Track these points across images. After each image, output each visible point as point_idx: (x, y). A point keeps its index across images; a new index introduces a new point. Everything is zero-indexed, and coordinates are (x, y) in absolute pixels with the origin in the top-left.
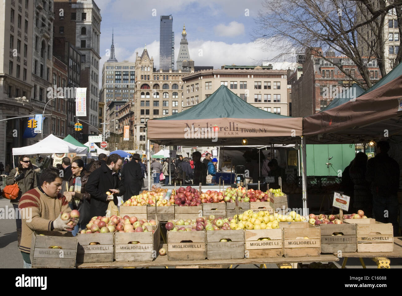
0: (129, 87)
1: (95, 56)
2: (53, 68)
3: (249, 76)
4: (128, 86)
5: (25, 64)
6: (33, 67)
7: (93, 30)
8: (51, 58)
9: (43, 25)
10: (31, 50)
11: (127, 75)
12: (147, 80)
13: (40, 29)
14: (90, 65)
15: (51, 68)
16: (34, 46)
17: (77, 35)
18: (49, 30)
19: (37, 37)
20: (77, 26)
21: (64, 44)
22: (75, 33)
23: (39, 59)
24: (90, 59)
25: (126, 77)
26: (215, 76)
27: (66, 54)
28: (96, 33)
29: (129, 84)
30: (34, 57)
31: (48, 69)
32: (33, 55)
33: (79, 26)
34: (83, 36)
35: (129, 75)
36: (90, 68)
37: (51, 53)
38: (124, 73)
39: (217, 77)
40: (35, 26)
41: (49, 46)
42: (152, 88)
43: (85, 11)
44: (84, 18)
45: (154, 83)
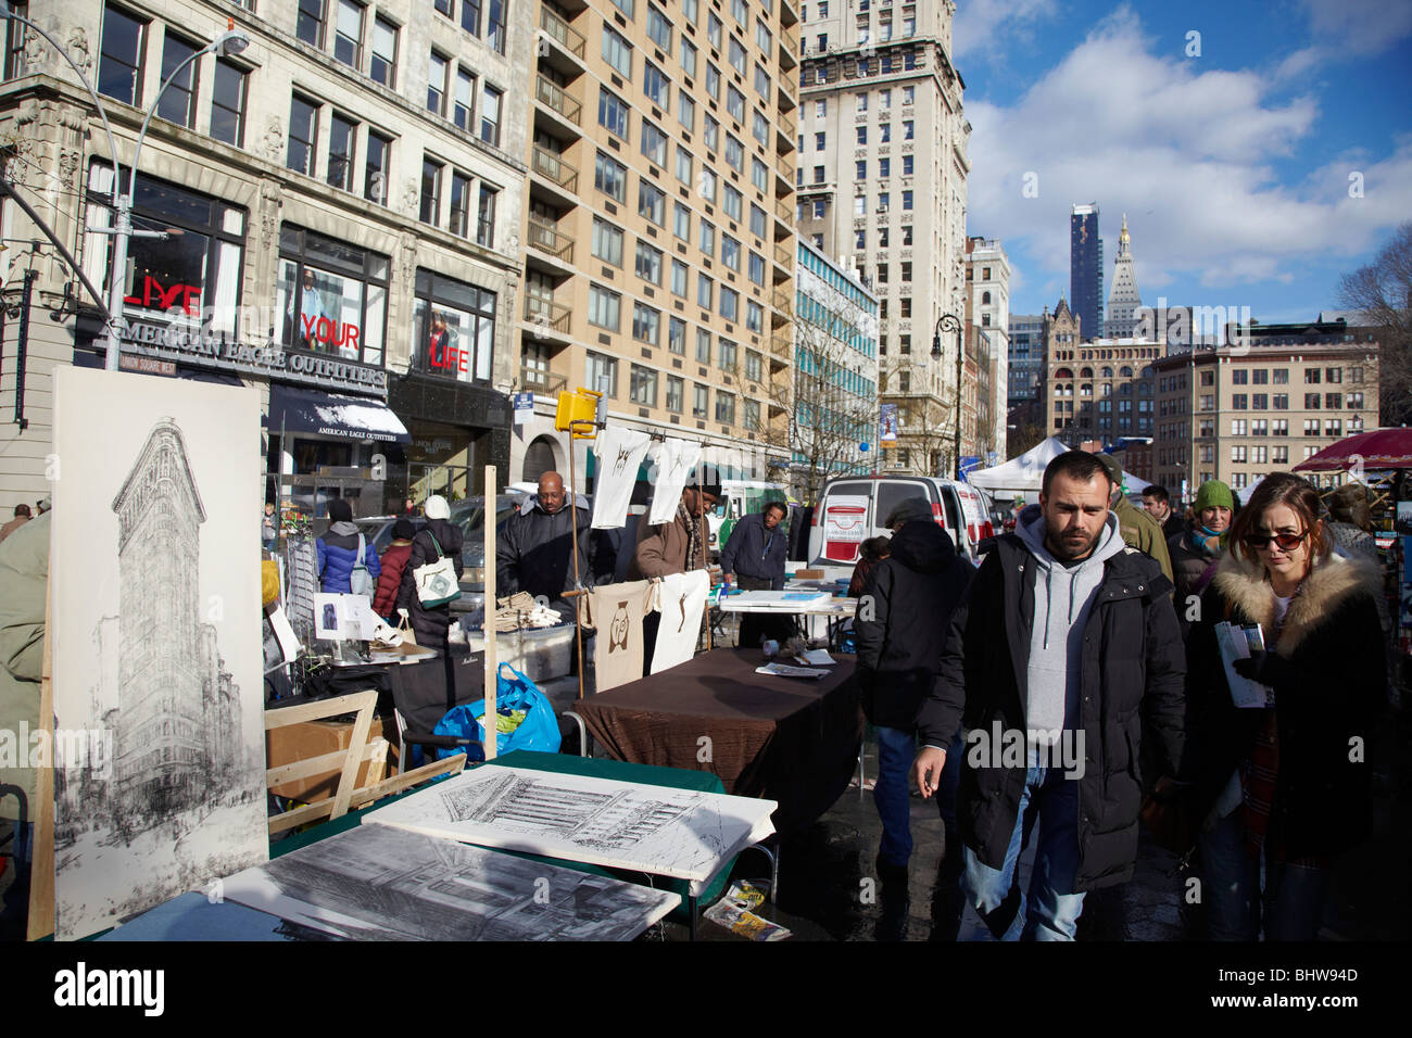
2: (964, 374)
3: (1292, 358)
6: (949, 376)
7: (1001, 294)
9: (957, 312)
12: (1067, 360)
17: (975, 305)
18: (962, 315)
20: (975, 290)
21: (971, 329)
22: (972, 303)
24: (997, 345)
26: (1221, 360)
27: (974, 345)
34: (986, 307)
39: (1225, 361)
42: (1077, 376)
43: (987, 265)
44: (987, 277)
45: (1082, 365)
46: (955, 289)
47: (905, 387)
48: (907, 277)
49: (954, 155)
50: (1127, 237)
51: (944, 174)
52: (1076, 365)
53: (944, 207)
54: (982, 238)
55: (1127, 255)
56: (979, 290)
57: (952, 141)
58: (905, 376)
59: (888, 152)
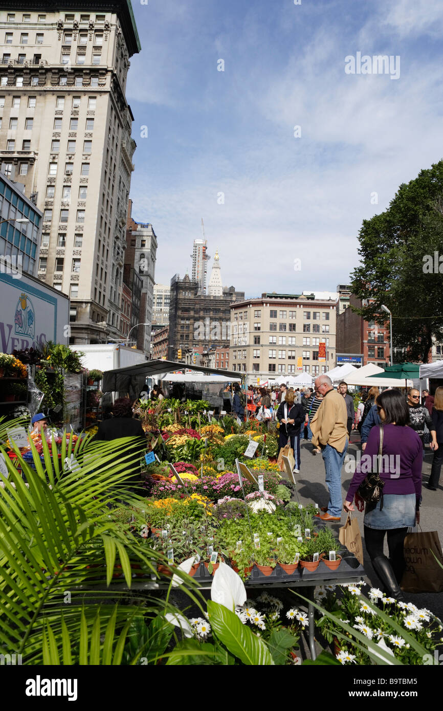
0: (162, 311)
1: (151, 282)
2: (122, 295)
3: (298, 306)
4: (161, 309)
5: (104, 291)
6: (109, 293)
7: (151, 256)
8: (121, 285)
9: (118, 253)
10: (109, 277)
11: (161, 298)
13: (116, 257)
14: (147, 291)
15: (121, 293)
16: (111, 274)
17: (135, 261)
18: (122, 257)
19: (113, 264)
20: (136, 252)
21: (130, 270)
22: (134, 259)
23: (113, 286)
24: (147, 285)
25: (160, 301)
26: (265, 304)
27: (131, 280)
28: (153, 259)
29: (163, 308)
30: (111, 284)
31: (119, 294)
32: (110, 282)
33: (139, 252)
34: (141, 263)
35: (163, 299)
36: (147, 293)
37: (122, 280)
38: (158, 297)
39: (266, 305)
40: (113, 254)
41: (121, 273)
43: (145, 238)
44: (144, 246)
46: (117, 238)
59: (75, 137)
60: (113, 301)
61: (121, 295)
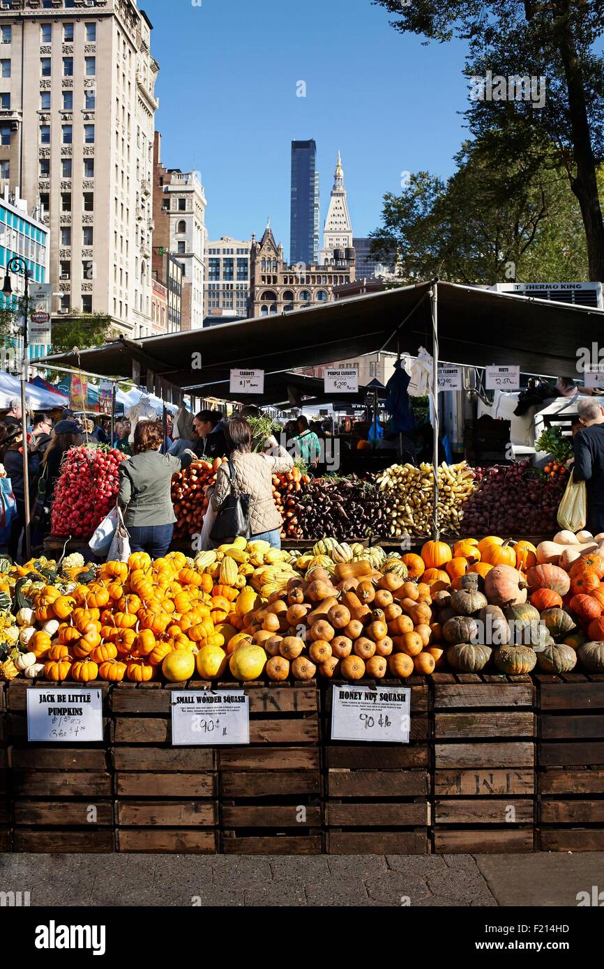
0: (234, 288)
2: (152, 298)
6: (134, 299)
7: (196, 223)
8: (150, 283)
9: (142, 241)
10: (131, 278)
12: (272, 284)
13: (140, 245)
16: (134, 273)
17: (172, 233)
18: (148, 242)
19: (137, 259)
20: (171, 219)
22: (169, 231)
23: (138, 288)
24: (191, 270)
27: (165, 271)
28: (198, 227)
29: (234, 282)
31: (148, 299)
32: (133, 285)
34: (181, 236)
35: (235, 265)
36: (191, 284)
37: (150, 277)
40: (135, 244)
41: (148, 266)
42: (280, 298)
43: (183, 196)
44: (182, 207)
45: (284, 289)
46: (140, 219)
47: (88, 308)
48: (89, 206)
49: (139, 93)
50: (341, 172)
51: (126, 109)
52: (280, 291)
53: (126, 142)
54: (178, 171)
55: (341, 189)
56: (175, 220)
57: (137, 79)
58: (87, 300)
59: (71, 85)
60: (139, 310)
61: (150, 298)
